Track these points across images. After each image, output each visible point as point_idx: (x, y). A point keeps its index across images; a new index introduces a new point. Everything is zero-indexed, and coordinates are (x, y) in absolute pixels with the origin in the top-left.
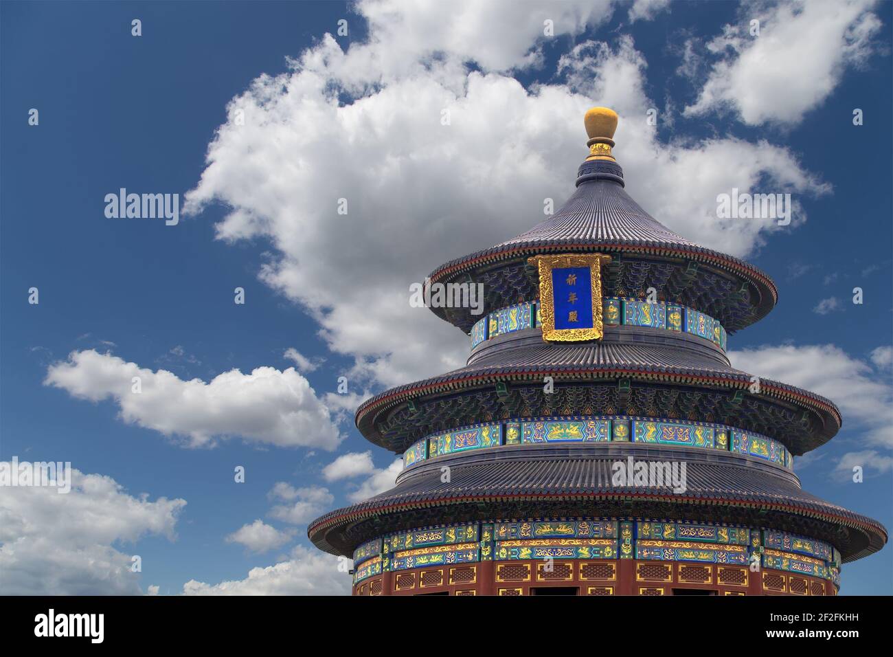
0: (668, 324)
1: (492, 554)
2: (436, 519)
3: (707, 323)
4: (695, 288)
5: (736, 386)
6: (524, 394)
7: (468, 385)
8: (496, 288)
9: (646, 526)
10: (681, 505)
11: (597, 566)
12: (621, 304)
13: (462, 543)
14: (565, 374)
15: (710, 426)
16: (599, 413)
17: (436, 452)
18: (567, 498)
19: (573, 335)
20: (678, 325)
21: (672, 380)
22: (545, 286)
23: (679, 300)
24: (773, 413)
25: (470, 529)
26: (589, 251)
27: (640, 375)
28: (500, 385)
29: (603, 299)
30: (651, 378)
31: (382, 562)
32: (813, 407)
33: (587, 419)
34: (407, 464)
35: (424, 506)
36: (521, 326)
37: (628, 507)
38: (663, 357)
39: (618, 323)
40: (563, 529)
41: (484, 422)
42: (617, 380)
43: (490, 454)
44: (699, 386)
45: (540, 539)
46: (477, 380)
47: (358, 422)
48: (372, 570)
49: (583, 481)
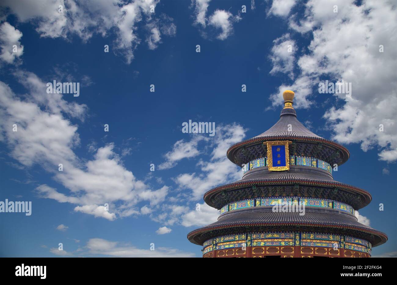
0: (312, 165)
1: (251, 244)
2: (232, 232)
3: (325, 165)
4: (321, 152)
5: (335, 186)
6: (262, 189)
7: (242, 186)
8: (252, 153)
9: (304, 235)
10: (316, 227)
11: (287, 248)
12: (296, 158)
13: (241, 240)
14: (276, 182)
15: (326, 200)
16: (288, 196)
17: (232, 209)
18: (277, 225)
19: (279, 169)
20: (315, 165)
21: (313, 184)
22: (269, 152)
23: (315, 157)
24: (348, 196)
25: (243, 236)
26: (284, 140)
27: (302, 182)
28: (254, 186)
29: (289, 156)
30: (306, 184)
31: (213, 247)
32: (362, 193)
33: (284, 198)
34: (222, 213)
35: (227, 228)
36: (261, 165)
37: (298, 228)
38: (310, 176)
39: (295, 165)
40: (276, 236)
41: (248, 199)
42: (294, 184)
43: (250, 210)
44: (322, 186)
45: (267, 239)
46: (246, 184)
47: (205, 199)
48: (209, 250)
49: (282, 219)
